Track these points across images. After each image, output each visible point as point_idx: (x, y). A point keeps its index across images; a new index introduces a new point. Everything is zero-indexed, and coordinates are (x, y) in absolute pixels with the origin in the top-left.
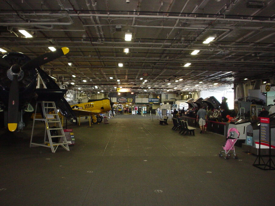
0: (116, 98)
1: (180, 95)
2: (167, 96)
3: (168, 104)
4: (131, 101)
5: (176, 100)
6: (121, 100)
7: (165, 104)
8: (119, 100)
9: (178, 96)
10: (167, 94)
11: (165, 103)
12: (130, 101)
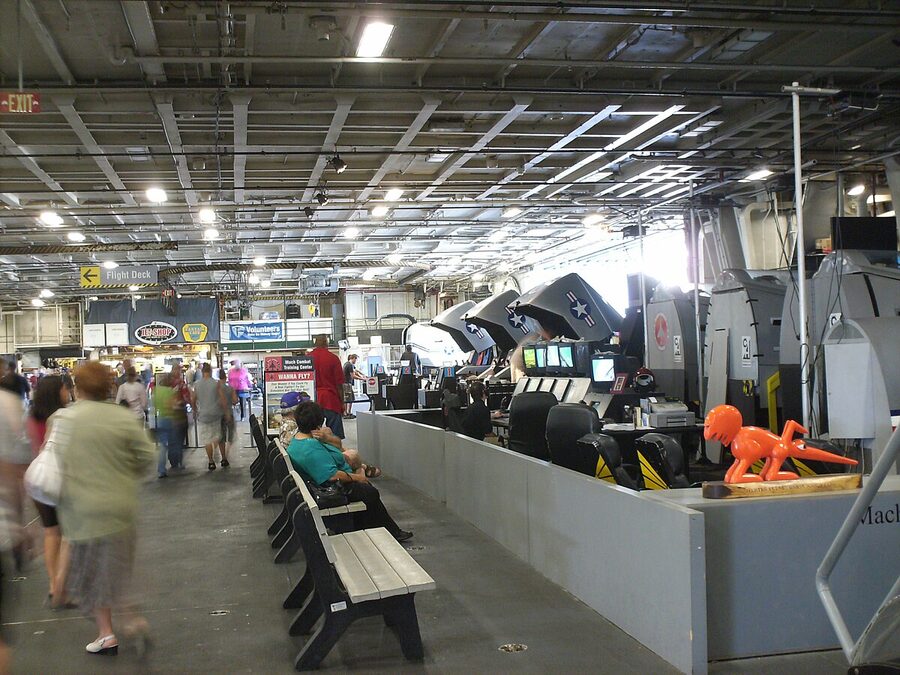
0: (125, 326)
1: (433, 297)
2: (372, 305)
3: (376, 340)
4: (198, 336)
5: (414, 321)
6: (149, 333)
7: (360, 342)
8: (140, 334)
9: (423, 301)
10: (370, 295)
11: (364, 338)
12: (192, 337)
